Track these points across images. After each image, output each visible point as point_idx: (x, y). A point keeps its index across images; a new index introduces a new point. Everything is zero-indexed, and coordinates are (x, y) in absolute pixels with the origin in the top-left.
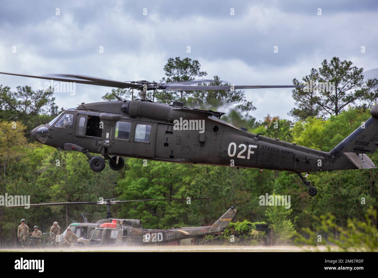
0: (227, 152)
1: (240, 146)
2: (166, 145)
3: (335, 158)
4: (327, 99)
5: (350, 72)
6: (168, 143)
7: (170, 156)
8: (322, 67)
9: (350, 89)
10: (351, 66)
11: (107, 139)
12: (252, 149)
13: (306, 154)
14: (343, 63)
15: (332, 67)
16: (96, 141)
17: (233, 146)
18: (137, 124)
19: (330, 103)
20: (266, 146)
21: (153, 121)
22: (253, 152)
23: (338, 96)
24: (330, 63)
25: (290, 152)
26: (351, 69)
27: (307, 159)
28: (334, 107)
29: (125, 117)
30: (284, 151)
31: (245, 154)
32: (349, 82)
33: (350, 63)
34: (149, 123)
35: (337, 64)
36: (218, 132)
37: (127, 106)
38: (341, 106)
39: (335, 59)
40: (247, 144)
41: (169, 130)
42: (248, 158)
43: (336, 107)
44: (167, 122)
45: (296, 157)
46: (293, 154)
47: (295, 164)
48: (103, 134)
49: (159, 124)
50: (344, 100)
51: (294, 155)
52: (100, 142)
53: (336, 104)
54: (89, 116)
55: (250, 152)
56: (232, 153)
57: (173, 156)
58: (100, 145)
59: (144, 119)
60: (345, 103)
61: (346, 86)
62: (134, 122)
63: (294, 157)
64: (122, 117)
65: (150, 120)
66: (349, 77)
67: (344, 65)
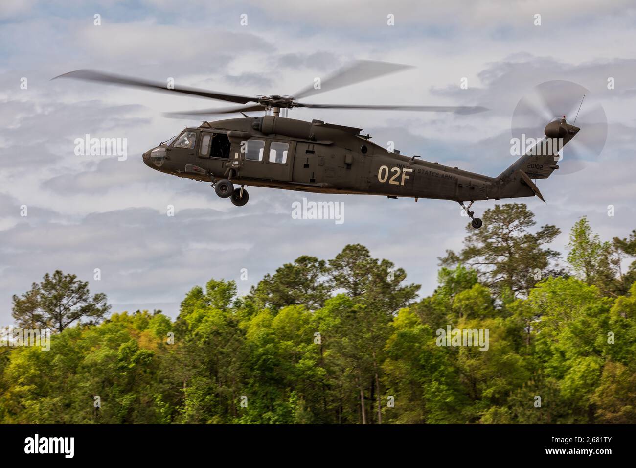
0: (377, 176)
1: (393, 170)
2: (306, 166)
3: (504, 184)
4: (50, 316)
5: (75, 286)
6: (308, 164)
7: (311, 179)
8: (43, 281)
9: (75, 304)
10: (75, 280)
11: (236, 160)
12: (407, 174)
13: (470, 179)
14: (66, 277)
15: (54, 281)
16: (223, 163)
17: (384, 170)
18: (271, 141)
19: (53, 320)
20: (423, 170)
21: (290, 139)
22: (408, 177)
23: (62, 313)
24: (53, 276)
25: (452, 177)
26: (75, 283)
27: (472, 185)
28: (58, 325)
29: (258, 135)
30: (445, 175)
31: (399, 179)
32: (73, 297)
33: (74, 277)
34: (286, 141)
35: (60, 278)
36: (366, 154)
37: (260, 123)
38: (66, 323)
39: (58, 272)
40: (401, 167)
41: (311, 149)
42: (403, 184)
43: (61, 325)
44: (308, 140)
45: (458, 183)
46: (455, 179)
47: (458, 191)
48: (231, 154)
49: (298, 142)
50: (68, 317)
51: (457, 180)
52: (227, 164)
53: (60, 322)
54: (214, 134)
55: (404, 177)
56: (383, 178)
57: (315, 180)
58: (227, 167)
59: (279, 137)
60: (70, 320)
61: (71, 301)
62: (269, 140)
63: (456, 183)
64: (255, 135)
65: (287, 138)
66: (73, 292)
67: (68, 279)
